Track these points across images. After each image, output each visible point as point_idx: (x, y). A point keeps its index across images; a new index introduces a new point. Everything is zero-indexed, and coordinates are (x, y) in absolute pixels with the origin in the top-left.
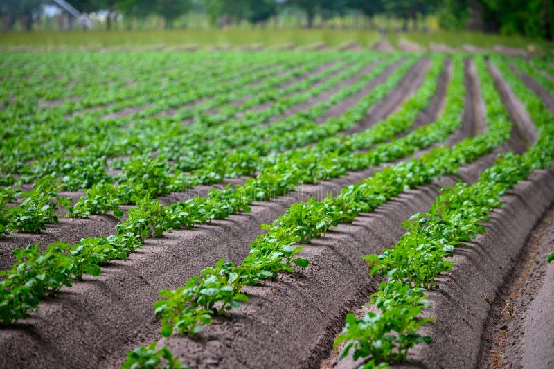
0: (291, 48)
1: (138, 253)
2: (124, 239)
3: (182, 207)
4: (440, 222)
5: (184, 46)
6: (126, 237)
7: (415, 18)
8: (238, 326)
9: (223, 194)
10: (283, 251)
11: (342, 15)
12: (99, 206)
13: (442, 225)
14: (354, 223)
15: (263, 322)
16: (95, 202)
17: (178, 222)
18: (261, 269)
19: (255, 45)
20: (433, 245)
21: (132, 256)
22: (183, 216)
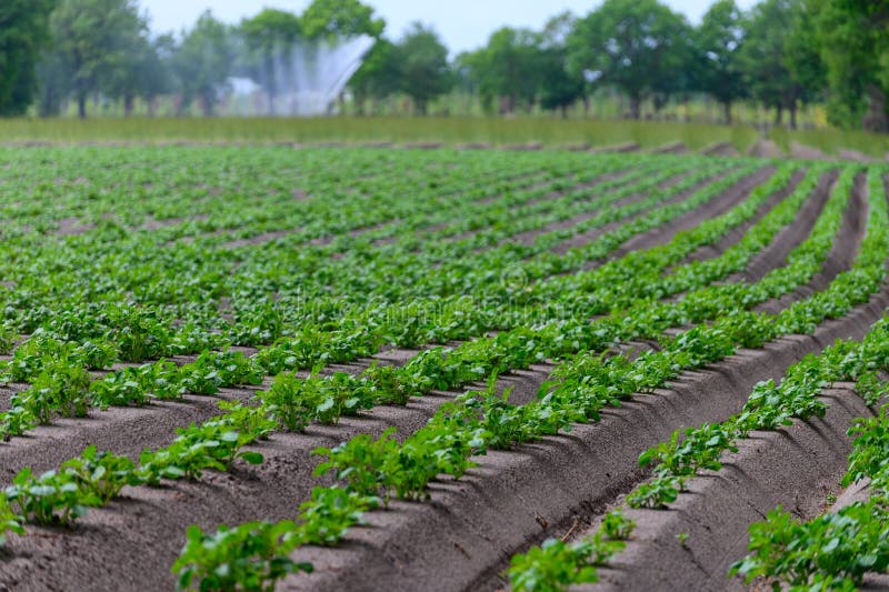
0: (587, 148)
1: (27, 437)
2: (8, 417)
3: (131, 374)
4: (498, 405)
5: (421, 141)
6: (11, 414)
7: (793, 108)
8: (77, 541)
9: (219, 358)
10: (221, 441)
11: (686, 100)
12: (28, 370)
13: (499, 409)
14: (408, 405)
15: (130, 538)
16: (23, 364)
17: (121, 396)
18: (169, 464)
19: (532, 143)
20: (457, 437)
21: (15, 441)
22: (129, 388)
